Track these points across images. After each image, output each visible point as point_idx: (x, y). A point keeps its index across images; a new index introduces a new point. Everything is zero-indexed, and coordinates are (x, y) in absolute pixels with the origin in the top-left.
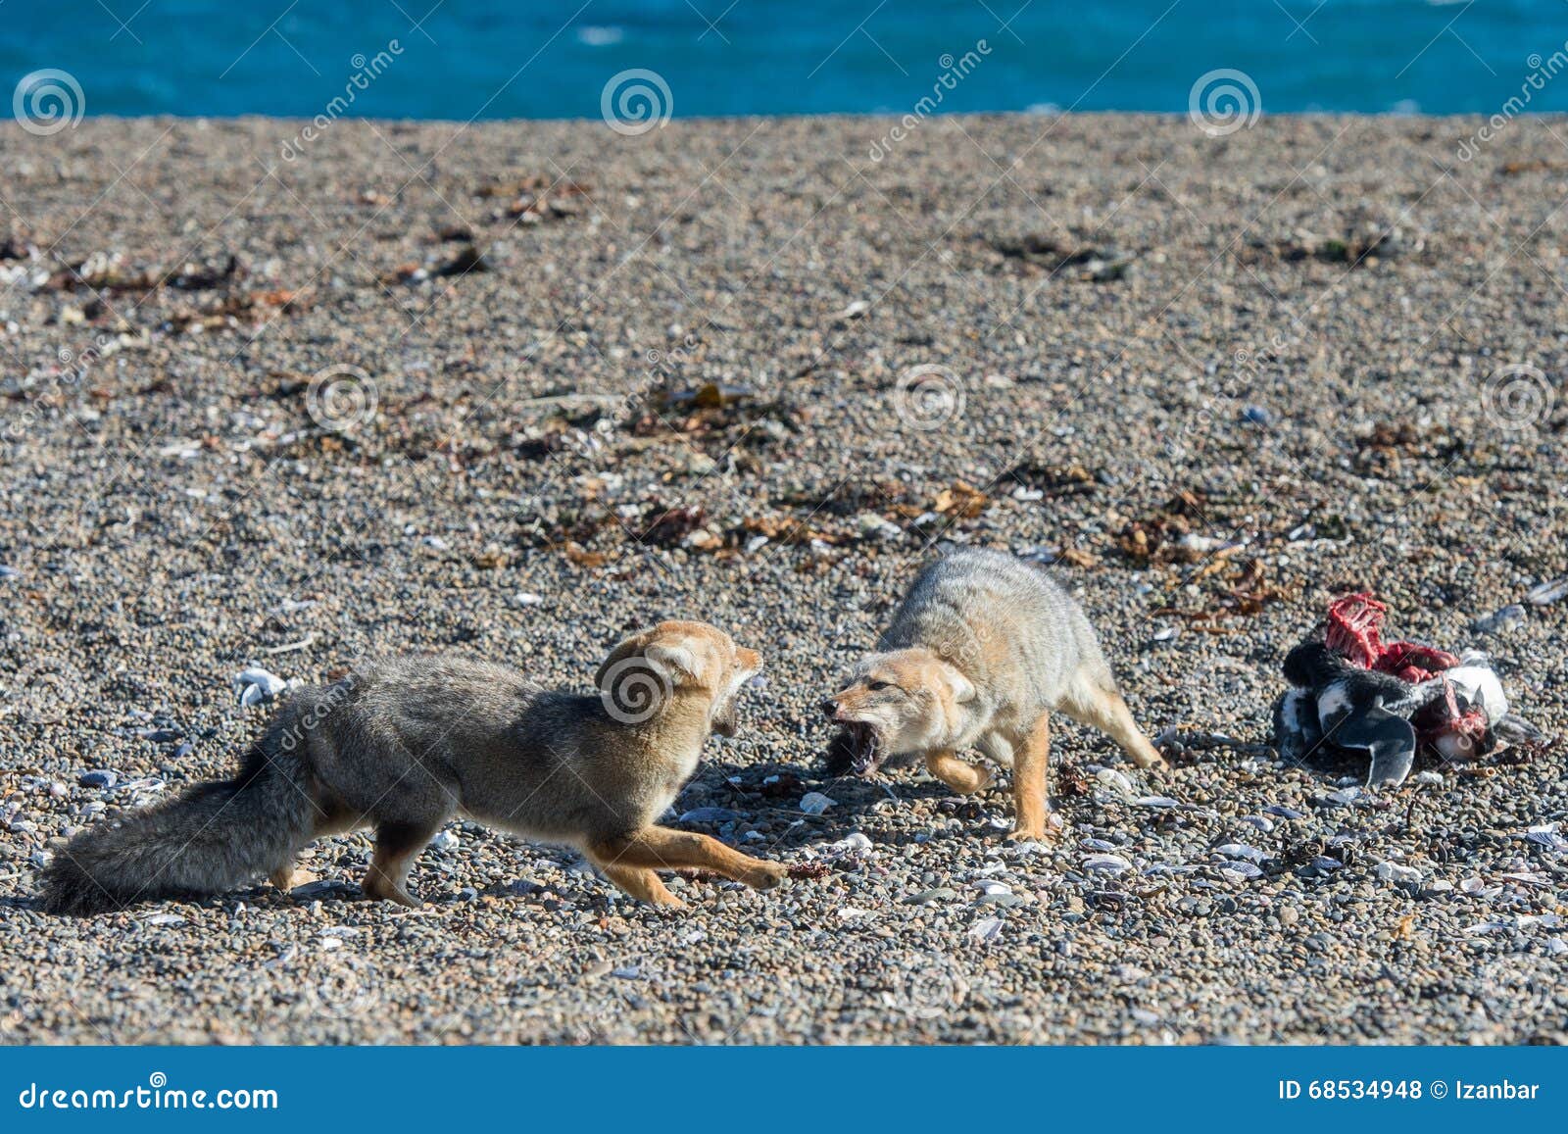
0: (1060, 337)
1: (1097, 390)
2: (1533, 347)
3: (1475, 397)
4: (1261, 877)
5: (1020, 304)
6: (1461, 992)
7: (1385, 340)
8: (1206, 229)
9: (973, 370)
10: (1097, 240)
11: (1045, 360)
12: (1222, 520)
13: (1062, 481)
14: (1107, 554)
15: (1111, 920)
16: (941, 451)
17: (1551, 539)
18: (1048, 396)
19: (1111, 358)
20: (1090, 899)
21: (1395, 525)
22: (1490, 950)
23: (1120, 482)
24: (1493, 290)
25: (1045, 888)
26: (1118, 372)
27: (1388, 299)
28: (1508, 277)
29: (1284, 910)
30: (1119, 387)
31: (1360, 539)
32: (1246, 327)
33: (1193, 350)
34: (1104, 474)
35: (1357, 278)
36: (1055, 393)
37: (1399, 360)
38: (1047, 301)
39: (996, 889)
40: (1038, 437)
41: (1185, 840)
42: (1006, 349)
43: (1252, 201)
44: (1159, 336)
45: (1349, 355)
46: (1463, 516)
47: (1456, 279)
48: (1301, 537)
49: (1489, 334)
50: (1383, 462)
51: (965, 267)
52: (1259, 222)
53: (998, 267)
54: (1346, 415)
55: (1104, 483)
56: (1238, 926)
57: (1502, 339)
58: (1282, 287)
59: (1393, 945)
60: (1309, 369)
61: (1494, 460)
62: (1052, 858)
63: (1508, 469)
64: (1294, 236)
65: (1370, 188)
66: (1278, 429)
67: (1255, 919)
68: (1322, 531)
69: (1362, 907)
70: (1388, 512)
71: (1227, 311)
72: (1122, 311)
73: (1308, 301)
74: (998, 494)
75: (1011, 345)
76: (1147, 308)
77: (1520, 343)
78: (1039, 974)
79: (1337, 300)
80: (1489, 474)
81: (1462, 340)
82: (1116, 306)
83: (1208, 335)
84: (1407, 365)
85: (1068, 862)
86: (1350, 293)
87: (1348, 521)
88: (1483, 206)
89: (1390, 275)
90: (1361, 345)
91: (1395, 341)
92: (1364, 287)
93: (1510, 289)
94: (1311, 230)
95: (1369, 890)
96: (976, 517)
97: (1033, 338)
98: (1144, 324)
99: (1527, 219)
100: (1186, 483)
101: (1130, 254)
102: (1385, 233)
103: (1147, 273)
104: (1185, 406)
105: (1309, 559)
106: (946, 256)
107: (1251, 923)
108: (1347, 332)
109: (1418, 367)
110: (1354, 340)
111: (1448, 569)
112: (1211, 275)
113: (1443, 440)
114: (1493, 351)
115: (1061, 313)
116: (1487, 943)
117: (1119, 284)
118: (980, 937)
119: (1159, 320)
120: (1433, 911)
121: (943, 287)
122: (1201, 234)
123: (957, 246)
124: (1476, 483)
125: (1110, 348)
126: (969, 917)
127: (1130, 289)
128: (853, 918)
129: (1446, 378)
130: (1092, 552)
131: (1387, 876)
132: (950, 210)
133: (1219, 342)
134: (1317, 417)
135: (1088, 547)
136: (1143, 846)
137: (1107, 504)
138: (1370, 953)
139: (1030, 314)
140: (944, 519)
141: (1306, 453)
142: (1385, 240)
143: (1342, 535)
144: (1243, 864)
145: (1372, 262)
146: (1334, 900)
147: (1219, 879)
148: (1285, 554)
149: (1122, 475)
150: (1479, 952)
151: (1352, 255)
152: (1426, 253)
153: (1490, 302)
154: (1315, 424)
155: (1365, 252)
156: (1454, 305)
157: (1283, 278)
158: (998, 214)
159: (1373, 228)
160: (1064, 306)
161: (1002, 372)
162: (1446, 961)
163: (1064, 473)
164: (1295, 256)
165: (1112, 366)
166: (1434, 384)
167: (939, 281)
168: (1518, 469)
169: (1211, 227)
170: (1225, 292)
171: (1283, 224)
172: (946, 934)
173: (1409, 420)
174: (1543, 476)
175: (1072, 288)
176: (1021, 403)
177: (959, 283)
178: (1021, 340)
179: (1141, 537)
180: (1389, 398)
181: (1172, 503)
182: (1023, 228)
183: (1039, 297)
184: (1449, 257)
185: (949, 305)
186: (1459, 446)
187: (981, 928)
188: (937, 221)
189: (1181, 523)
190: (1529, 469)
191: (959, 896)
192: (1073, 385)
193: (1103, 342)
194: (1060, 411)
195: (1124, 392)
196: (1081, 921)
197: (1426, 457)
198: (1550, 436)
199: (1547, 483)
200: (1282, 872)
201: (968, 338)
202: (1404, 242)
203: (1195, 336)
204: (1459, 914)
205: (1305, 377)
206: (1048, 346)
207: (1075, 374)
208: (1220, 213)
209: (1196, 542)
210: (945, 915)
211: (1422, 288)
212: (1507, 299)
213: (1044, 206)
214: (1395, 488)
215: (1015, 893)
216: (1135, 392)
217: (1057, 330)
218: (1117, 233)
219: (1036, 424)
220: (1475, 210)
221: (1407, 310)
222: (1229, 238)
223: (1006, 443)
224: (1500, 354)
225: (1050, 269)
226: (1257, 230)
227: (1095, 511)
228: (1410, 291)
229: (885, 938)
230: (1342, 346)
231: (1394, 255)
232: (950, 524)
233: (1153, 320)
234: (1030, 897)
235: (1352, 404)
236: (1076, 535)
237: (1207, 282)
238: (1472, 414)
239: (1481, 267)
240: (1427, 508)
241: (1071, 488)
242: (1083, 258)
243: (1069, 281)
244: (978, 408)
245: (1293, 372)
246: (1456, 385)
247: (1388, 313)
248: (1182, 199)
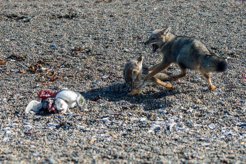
1: (25, 42)
2: (102, 33)
3: (92, 42)
4: (56, 129)
5: (11, 27)
7: (76, 32)
8: (44, 13)
9: (3, 38)
10: (24, 15)
11: (16, 36)
12: (48, 64)
13: (19, 58)
14: (27, 71)
15: (29, 137)
17: (106, 67)
18: (16, 43)
19: (28, 36)
20: (25, 133)
21: (78, 65)
23: (30, 58)
24: (95, 23)
25: (17, 132)
26: (29, 38)
27: (77, 25)
28: (97, 21)
29: (60, 134)
31: (72, 68)
32: (51, 30)
33: (42, 34)
35: (71, 21)
38: (16, 26)
39: (8, 132)
40: (15, 50)
41: (42, 122)
42: (8, 34)
43: (52, 7)
44: (36, 32)
45: (70, 35)
46: (91, 63)
47: (89, 21)
48: (62, 67)
49: (95, 31)
50: (76, 54)
53: (7, 19)
55: (27, 58)
56: (52, 138)
57: (97, 32)
58: (58, 23)
59: (79, 140)
60: (63, 37)
61: (96, 53)
62: (18, 126)
63: (98, 55)
64: (60, 14)
65: (73, 5)
66: (58, 48)
67: (55, 136)
68: (66, 66)
69: (74, 134)
70: (77, 63)
71: (48, 27)
73: (63, 25)
74: (8, 61)
76: (34, 27)
77: (100, 32)
78: (16, 147)
79: (68, 25)
80: (95, 56)
81: (90, 32)
82: (28, 26)
83: (45, 32)
84: (80, 36)
85: (21, 127)
86: (70, 24)
87: (70, 64)
89: (77, 21)
90: (72, 33)
91: (78, 32)
92: (72, 23)
93: (98, 23)
94: (63, 13)
95: (75, 130)
96: (3, 65)
97: (13, 32)
98: (33, 30)
99: (101, 10)
100: (41, 58)
101: (31, 17)
103: (34, 20)
104: (41, 44)
105: (63, 71)
108: (70, 31)
109: (82, 37)
111: (88, 73)
112: (45, 21)
113: (87, 50)
115: (18, 28)
116: (96, 139)
117: (29, 22)
118: (5, 141)
119: (36, 29)
120: (86, 134)
124: (93, 57)
125: (27, 34)
126: (3, 138)
127: (31, 23)
129: (87, 39)
131: (78, 128)
133: (47, 33)
135: (24, 70)
136: (35, 123)
137: (27, 62)
139: (13, 28)
141: (63, 52)
142: (76, 14)
143: (69, 67)
144: (53, 126)
145: (74, 18)
146: (69, 132)
147: (48, 129)
148: (59, 70)
149: (30, 57)
151: (70, 17)
152: (83, 16)
153: (94, 25)
154: (64, 47)
155: (72, 17)
156: (88, 26)
157: (58, 21)
158: (7, 10)
159: (74, 12)
160: (19, 26)
161: (8, 39)
164: (60, 17)
166: (85, 40)
168: (100, 55)
171: (58, 11)
173: (81, 46)
176: (11, 44)
178: (11, 33)
179: (33, 68)
180: (77, 42)
181: (39, 62)
182: (11, 13)
183: (14, 25)
186: (90, 51)
187: (5, 139)
189: (41, 65)
190: (102, 55)
192: (21, 41)
194: (19, 45)
195: (30, 42)
196: (23, 138)
197: (84, 53)
198: (106, 49)
199: (105, 57)
200: (59, 128)
202: (79, 15)
203: (42, 32)
204: (91, 134)
205: (62, 39)
206: (16, 34)
207: (21, 39)
208: (46, 9)
209: (43, 69)
211: (83, 23)
212: (98, 25)
213: (15, 9)
214: (78, 58)
215: (12, 132)
216: (32, 42)
217: (18, 31)
218: (28, 13)
219: (14, 48)
220: (92, 9)
222: (48, 14)
223: (9, 51)
224: (96, 34)
225: (16, 20)
226: (53, 12)
227: (25, 63)
228: (81, 23)
230: (69, 33)
231: (77, 17)
234: (14, 133)
235: (71, 44)
236: (22, 68)
238: (92, 45)
239: (93, 19)
240: (84, 62)
241: (21, 59)
242: (22, 18)
243: (20, 22)
244: (4, 45)
245: (60, 38)
246: (89, 40)
248: (40, 7)
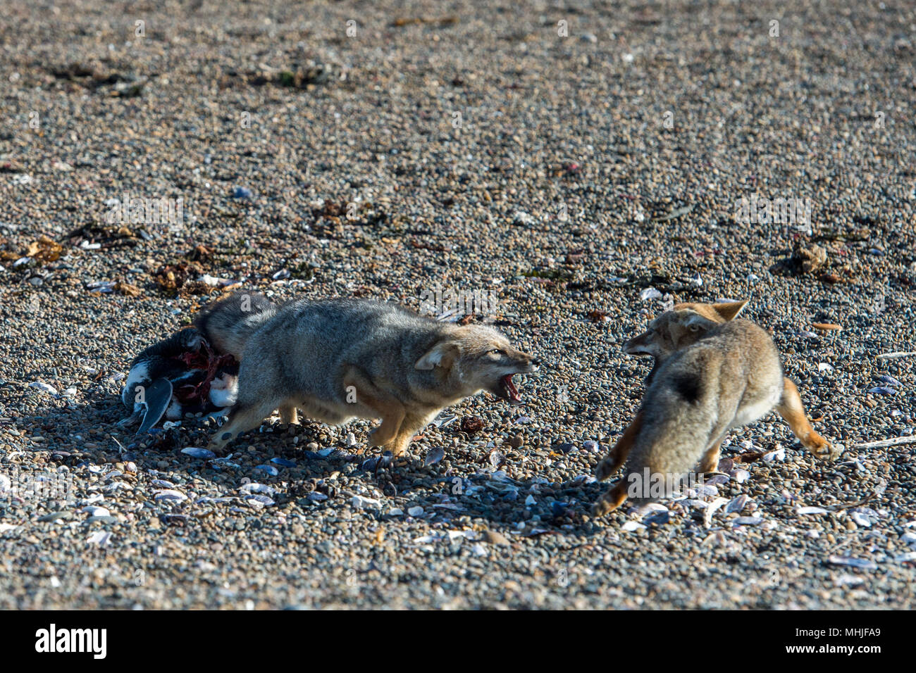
0: (101, 136)
1: (132, 174)
2: (427, 149)
3: (389, 183)
4: (274, 506)
5: (71, 113)
6: (425, 578)
7: (325, 143)
8: (196, 63)
9: (43, 158)
10: (120, 68)
11: (92, 152)
12: (226, 265)
13: (114, 236)
14: (148, 287)
15: (181, 533)
16: (27, 214)
17: (448, 280)
18: (98, 177)
19: (139, 152)
20: (163, 519)
21: (343, 270)
22: (434, 554)
23: (154, 238)
24: (396, 109)
25: (132, 512)
26: (144, 161)
27: (325, 113)
28: (404, 100)
29: (295, 527)
30: (146, 172)
31: (320, 280)
32: (229, 132)
33: (194, 147)
34: (143, 231)
35: (302, 98)
36: (102, 175)
37: (336, 156)
38: (90, 110)
39: (100, 512)
40: (94, 206)
42: (64, 143)
43: (224, 42)
44: (170, 136)
45: (301, 152)
46: (389, 264)
47: (370, 100)
48: (281, 278)
49: (395, 140)
50: (332, 227)
51: (28, 85)
52: (232, 57)
53: (52, 85)
54: (303, 194)
55: (143, 238)
56: (266, 537)
57: (405, 143)
58: (252, 104)
59: (372, 550)
60: (275, 161)
61: (406, 227)
62: (134, 492)
63: (416, 233)
64: (258, 68)
65: (306, 35)
66: (258, 203)
67: (277, 533)
68: (295, 273)
69: (344, 525)
70: (337, 261)
71: (215, 119)
72: (142, 118)
73: (271, 114)
74: (71, 245)
75: (68, 141)
76: (160, 116)
77: (417, 146)
78: (144, 566)
79: (289, 113)
80: (403, 236)
82: (138, 115)
83: (203, 137)
84: (341, 160)
85: (144, 495)
86: (298, 109)
87: (312, 267)
88: (383, 50)
89: (324, 97)
90: (309, 145)
91: (332, 143)
92: (308, 105)
93: (407, 108)
94: (268, 64)
95: (347, 514)
96: (56, 261)
97: (82, 136)
98: (159, 128)
99: (415, 59)
100: (199, 239)
101: (145, 78)
102: (320, 67)
103: (157, 92)
104: (192, 186)
105: (287, 293)
106: (15, 77)
107: (274, 535)
108: (299, 137)
109: (348, 161)
110: (304, 141)
112: (202, 95)
113: (371, 212)
114: (399, 152)
115: (100, 119)
116: (431, 549)
117: (138, 99)
118: (97, 543)
119: (169, 125)
120: (393, 528)
121: (16, 98)
122: (192, 65)
123: (22, 70)
124: (395, 242)
125: (136, 144)
126: (85, 532)
127: (147, 103)
128: (8, 531)
129: (370, 170)
130: (138, 286)
131: (359, 505)
132: (15, 44)
133: (211, 142)
134: (284, 195)
135: (135, 282)
136: (193, 484)
137: (146, 253)
138: (358, 554)
139: (78, 119)
140: (34, 262)
141: (279, 220)
142: (320, 72)
143: (308, 277)
144: (262, 497)
145: (311, 87)
146: (326, 521)
147: (246, 506)
148: (271, 289)
149: (155, 233)
150: (427, 555)
151: (298, 82)
152: (348, 82)
153: (394, 117)
154: (282, 200)
155: (306, 81)
156: (370, 120)
157: (251, 97)
158: (48, 47)
159: (311, 63)
160: (102, 114)
161: (64, 161)
162: (408, 560)
163: (115, 232)
164: (259, 82)
165: (140, 157)
166: (361, 173)
167: (13, 95)
168: (422, 233)
169: (199, 60)
170: (212, 106)
171: (248, 59)
172: (74, 541)
173: (347, 198)
174: (440, 238)
175: (106, 101)
176: (79, 182)
177: (27, 96)
178: (74, 138)
179: (172, 276)
180: (331, 183)
181: (191, 253)
182: (68, 58)
183: (84, 107)
184: (364, 85)
185: (21, 112)
186: (383, 217)
187: (96, 537)
188: (7, 52)
189: (198, 267)
190: (430, 233)
191: (75, 517)
192: (114, 170)
193: (133, 140)
194: (108, 188)
195: (150, 175)
196: (160, 534)
197: (360, 224)
198: (443, 211)
199: (443, 243)
200: (287, 502)
201: (37, 135)
202: (333, 74)
203: (195, 137)
204: (410, 530)
205: (273, 167)
206: (94, 142)
207: (114, 162)
208: (202, 50)
209: (210, 280)
210: (70, 528)
211: (347, 106)
212: (405, 115)
213: (81, 43)
214: (340, 245)
215: (113, 515)
216: (158, 176)
217: (99, 131)
218: (134, 63)
219: (92, 197)
220: (378, 52)
221: (338, 121)
222: (211, 68)
223: (72, 210)
224: (404, 153)
225: (88, 87)
226: (230, 62)
227: (138, 257)
228: (339, 109)
229: (33, 544)
230: (296, 146)
231: (326, 83)
232: (39, 265)
233: (164, 125)
234: (122, 518)
235: (307, 187)
236: (126, 274)
237: (200, 99)
238: (389, 194)
239: (385, 92)
240: (364, 259)
241: (120, 241)
242: (112, 81)
243: (103, 96)
244: (50, 185)
245: (264, 163)
246: (376, 174)
247: (326, 124)
248: (176, 40)
